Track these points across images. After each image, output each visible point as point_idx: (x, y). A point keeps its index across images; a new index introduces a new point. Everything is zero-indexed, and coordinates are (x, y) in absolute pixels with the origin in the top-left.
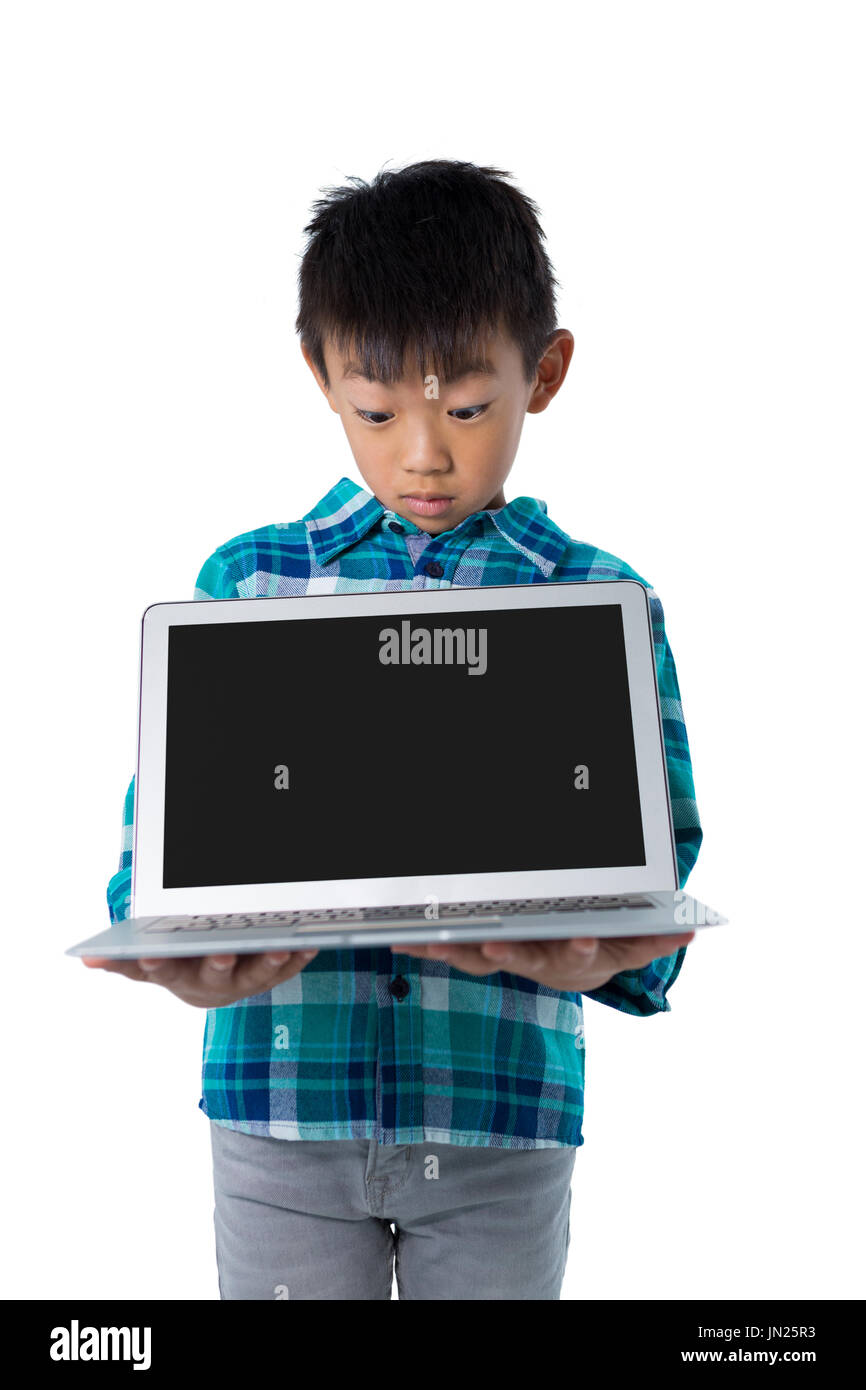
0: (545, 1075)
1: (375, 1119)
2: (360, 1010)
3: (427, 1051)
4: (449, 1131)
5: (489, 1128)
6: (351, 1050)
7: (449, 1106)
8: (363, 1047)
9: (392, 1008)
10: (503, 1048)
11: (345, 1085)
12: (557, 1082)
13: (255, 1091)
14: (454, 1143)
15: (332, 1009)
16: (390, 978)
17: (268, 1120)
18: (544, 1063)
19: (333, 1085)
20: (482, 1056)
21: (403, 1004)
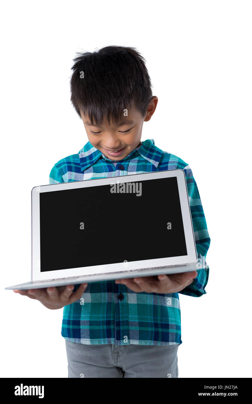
0: (169, 322)
1: (114, 338)
2: (109, 304)
3: (130, 316)
4: (138, 341)
5: (153, 339)
6: (106, 316)
7: (138, 333)
8: (110, 316)
9: (119, 303)
10: (155, 314)
11: (105, 327)
12: (173, 323)
13: (76, 329)
14: (140, 344)
15: (100, 304)
16: (118, 294)
17: (80, 338)
18: (168, 318)
19: (101, 327)
20: (149, 317)
21: (122, 302)
